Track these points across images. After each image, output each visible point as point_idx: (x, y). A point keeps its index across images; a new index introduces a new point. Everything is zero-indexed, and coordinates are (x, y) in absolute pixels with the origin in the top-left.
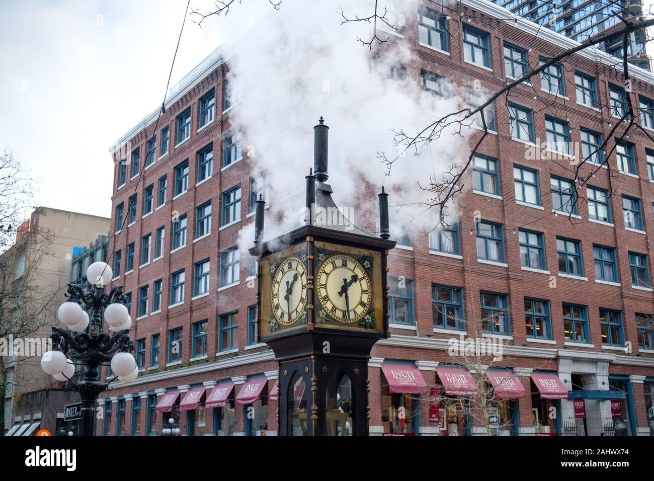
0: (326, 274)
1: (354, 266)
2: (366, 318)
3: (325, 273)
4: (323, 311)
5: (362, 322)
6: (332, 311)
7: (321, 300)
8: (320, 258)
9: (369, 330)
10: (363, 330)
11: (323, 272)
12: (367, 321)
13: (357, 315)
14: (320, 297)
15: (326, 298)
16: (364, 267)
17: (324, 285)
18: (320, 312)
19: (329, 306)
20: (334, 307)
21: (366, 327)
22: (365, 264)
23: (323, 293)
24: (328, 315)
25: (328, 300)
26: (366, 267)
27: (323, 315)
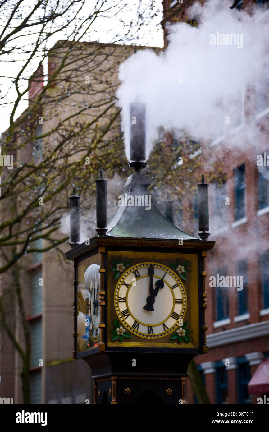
0: (127, 285)
1: (164, 273)
2: (178, 331)
3: (125, 284)
4: (121, 327)
5: (173, 336)
6: (134, 326)
7: (120, 316)
8: (118, 269)
9: (183, 346)
10: (174, 346)
11: (123, 284)
12: (179, 335)
13: (166, 329)
14: (118, 312)
15: (127, 313)
16: (177, 272)
17: (123, 299)
18: (118, 329)
19: (130, 321)
20: (136, 322)
21: (178, 341)
22: (178, 269)
23: (122, 307)
24: (127, 332)
25: (128, 315)
26: (180, 272)
27: (120, 332)
